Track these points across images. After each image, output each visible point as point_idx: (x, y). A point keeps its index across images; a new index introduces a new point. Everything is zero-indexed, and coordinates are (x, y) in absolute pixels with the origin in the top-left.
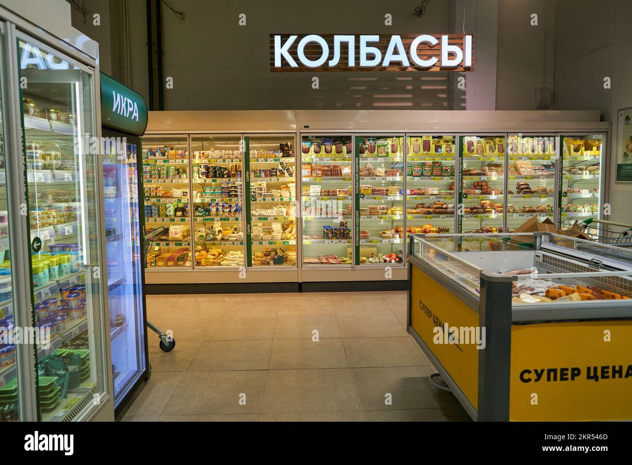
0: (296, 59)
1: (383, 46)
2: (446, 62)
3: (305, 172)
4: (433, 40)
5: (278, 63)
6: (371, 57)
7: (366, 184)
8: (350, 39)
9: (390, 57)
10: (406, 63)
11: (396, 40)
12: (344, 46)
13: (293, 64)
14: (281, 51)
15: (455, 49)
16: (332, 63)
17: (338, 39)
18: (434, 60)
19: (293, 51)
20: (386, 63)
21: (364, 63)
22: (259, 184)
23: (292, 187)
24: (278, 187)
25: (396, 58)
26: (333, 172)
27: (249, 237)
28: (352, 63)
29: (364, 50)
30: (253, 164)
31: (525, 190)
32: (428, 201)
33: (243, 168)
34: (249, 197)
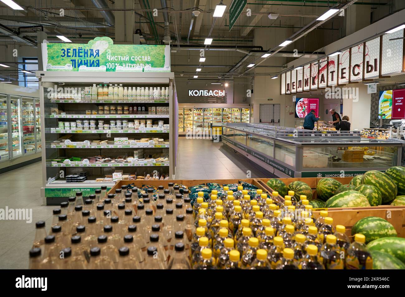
0: (193, 94)
1: (208, 92)
2: (220, 95)
3: (194, 114)
4: (218, 91)
5: (190, 95)
6: (206, 94)
7: (205, 117)
8: (203, 91)
9: (210, 94)
10: (213, 95)
11: (211, 91)
12: (202, 92)
13: (192, 95)
14: (190, 93)
15: (221, 93)
16: (199, 95)
17: (200, 91)
18: (218, 95)
19: (192, 93)
20: (209, 95)
21: (205, 95)
22: (186, 116)
23: (192, 117)
24: (189, 117)
25: (211, 94)
26: (200, 114)
27: (184, 126)
28: (203, 95)
29: (205, 93)
30: (185, 113)
31: (236, 118)
32: (218, 120)
33: (183, 114)
34: (184, 119)
